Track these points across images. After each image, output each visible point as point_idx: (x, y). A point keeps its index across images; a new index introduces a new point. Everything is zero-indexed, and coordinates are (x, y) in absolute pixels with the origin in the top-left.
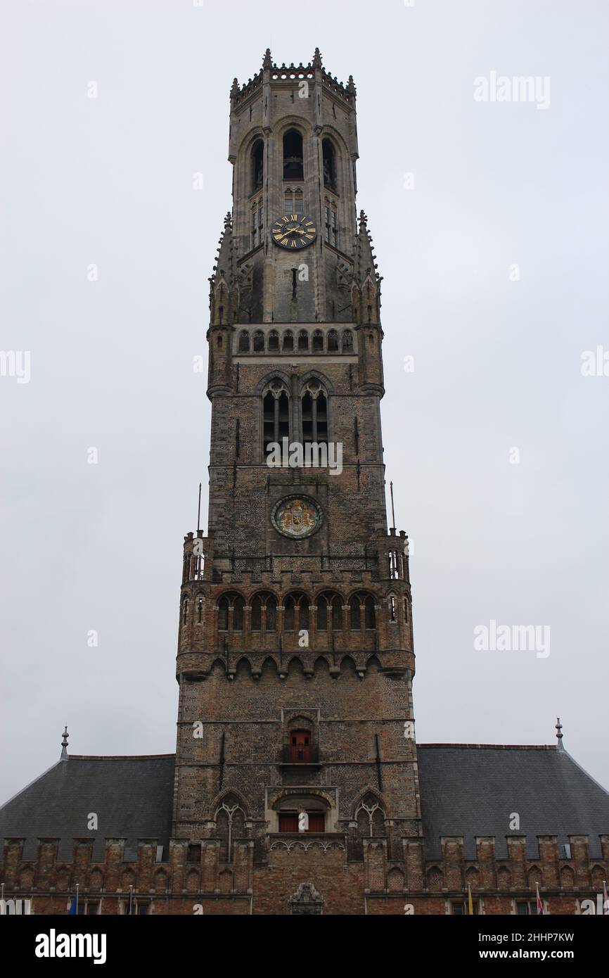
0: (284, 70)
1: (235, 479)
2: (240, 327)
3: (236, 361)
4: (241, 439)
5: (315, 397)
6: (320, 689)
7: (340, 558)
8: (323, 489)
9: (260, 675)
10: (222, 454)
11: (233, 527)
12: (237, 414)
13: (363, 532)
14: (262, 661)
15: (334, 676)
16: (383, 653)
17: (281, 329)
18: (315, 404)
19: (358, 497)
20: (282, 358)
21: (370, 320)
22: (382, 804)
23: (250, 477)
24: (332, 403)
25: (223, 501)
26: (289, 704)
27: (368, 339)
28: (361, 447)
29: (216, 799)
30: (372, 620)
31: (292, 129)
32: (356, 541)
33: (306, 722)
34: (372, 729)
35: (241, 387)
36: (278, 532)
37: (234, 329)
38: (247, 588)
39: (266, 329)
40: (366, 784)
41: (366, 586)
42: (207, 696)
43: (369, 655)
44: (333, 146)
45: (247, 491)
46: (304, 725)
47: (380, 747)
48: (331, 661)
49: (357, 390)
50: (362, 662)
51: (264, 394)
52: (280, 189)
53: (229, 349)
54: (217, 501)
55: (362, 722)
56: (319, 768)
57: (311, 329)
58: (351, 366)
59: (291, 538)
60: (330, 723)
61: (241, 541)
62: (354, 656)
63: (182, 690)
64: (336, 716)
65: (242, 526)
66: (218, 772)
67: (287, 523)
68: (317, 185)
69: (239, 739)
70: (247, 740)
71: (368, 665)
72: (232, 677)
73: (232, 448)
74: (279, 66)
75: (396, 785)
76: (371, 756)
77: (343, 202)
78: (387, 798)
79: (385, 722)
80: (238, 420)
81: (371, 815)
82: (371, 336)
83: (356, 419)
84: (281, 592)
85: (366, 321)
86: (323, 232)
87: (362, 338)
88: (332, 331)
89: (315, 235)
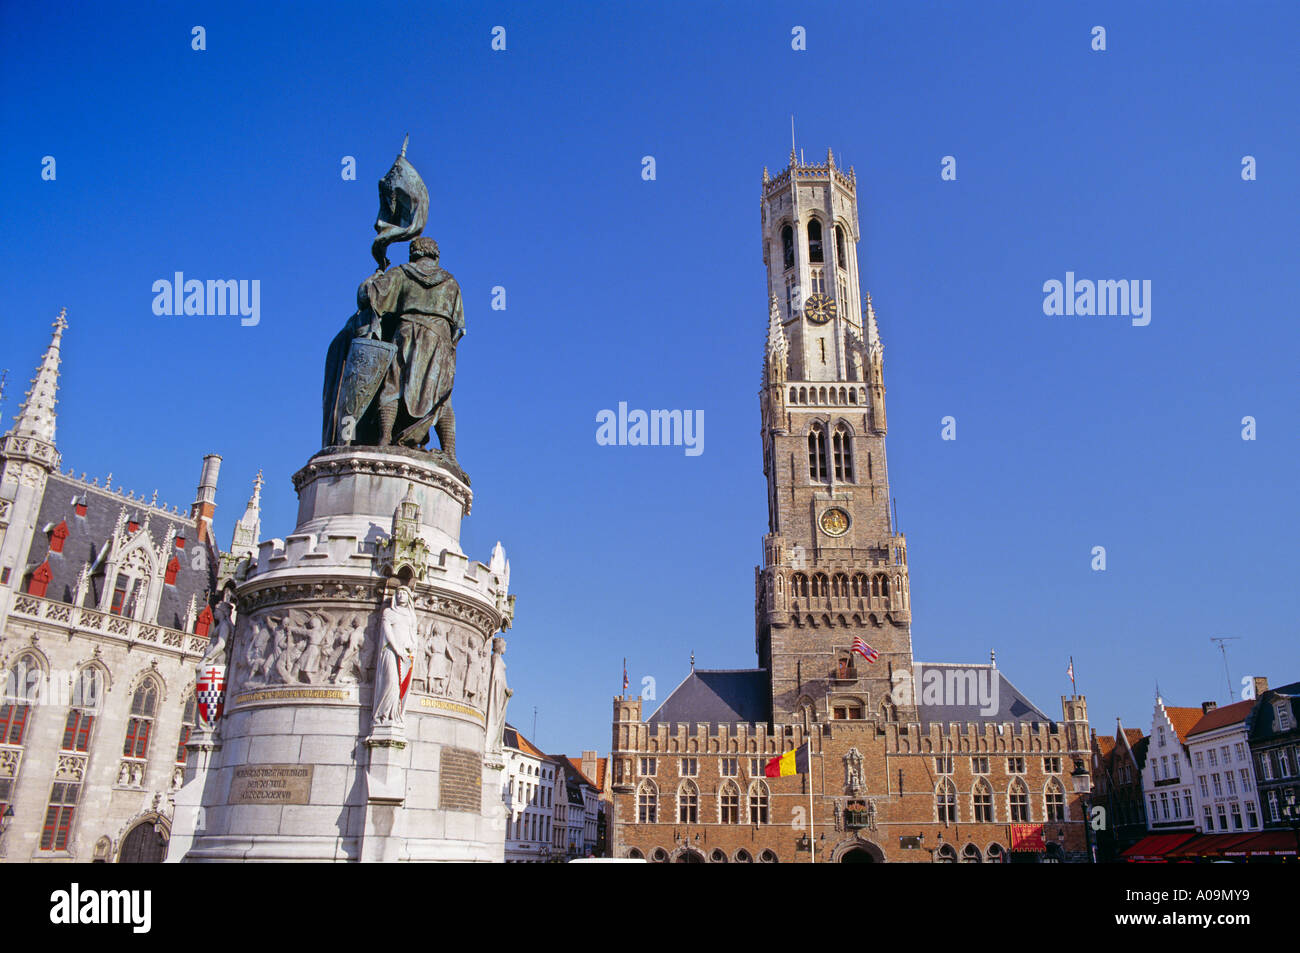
1: (794, 495)
2: (790, 386)
3: (788, 410)
4: (795, 467)
5: (842, 436)
6: (855, 634)
7: (863, 549)
8: (851, 503)
9: (819, 625)
10: (784, 478)
11: (794, 528)
12: (792, 450)
13: (877, 532)
14: (820, 617)
15: (864, 627)
16: (893, 613)
18: (842, 442)
19: (873, 508)
20: (820, 409)
21: (877, 382)
23: (803, 494)
24: (854, 441)
25: (787, 511)
26: (838, 644)
27: (876, 395)
28: (873, 473)
29: (797, 699)
30: (886, 592)
31: (814, 219)
32: (873, 538)
33: (848, 654)
34: (887, 658)
35: (792, 429)
36: (824, 532)
37: (785, 386)
38: (807, 571)
40: (884, 691)
41: (882, 570)
42: (787, 638)
43: (885, 615)
44: (841, 231)
45: (802, 504)
46: (847, 656)
47: (892, 669)
48: (862, 617)
49: (870, 434)
50: (880, 618)
51: (808, 434)
52: (808, 273)
53: (783, 402)
55: (882, 655)
56: (856, 681)
58: (864, 416)
59: (832, 536)
61: (801, 538)
62: (876, 615)
65: (800, 527)
66: (797, 684)
67: (829, 526)
69: (808, 665)
70: (813, 665)
71: (885, 619)
72: (802, 627)
73: (790, 474)
76: (887, 674)
77: (850, 279)
79: (894, 655)
80: (792, 453)
81: (887, 709)
82: (879, 394)
83: (869, 454)
84: (830, 575)
85: (874, 382)
86: (840, 308)
87: (871, 395)
88: (852, 389)
89: (835, 311)
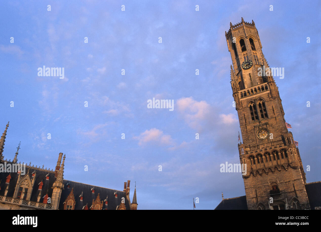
0: (235, 26)
1: (246, 128)
2: (240, 92)
3: (240, 100)
4: (246, 118)
5: (261, 103)
6: (277, 175)
7: (276, 142)
8: (268, 126)
9: (262, 174)
10: (242, 123)
11: (248, 140)
12: (244, 112)
13: (280, 134)
14: (261, 171)
15: (280, 171)
16: (291, 163)
17: (250, 89)
18: (262, 105)
19: (277, 125)
20: (252, 96)
21: (270, 81)
22: (298, 201)
23: (250, 127)
24: (266, 103)
25: (245, 134)
26: (270, 180)
27: (271, 86)
28: (275, 113)
29: (257, 205)
30: (286, 156)
31: (241, 39)
32: (279, 136)
33: (275, 183)
34: (292, 183)
35: (243, 106)
36: (259, 139)
37: (238, 93)
38: (254, 154)
39: (246, 90)
40: (293, 196)
41: (283, 147)
42: (250, 181)
43: (287, 165)
44: (252, 39)
45: (250, 130)
46: (275, 184)
47: (295, 187)
48: (278, 168)
49: (271, 99)
50: (286, 166)
51: (249, 106)
52: (242, 55)
53: (238, 97)
54: (244, 134)
55: (289, 181)
56: (280, 194)
57: (257, 87)
58: (268, 93)
59: (262, 140)
60: (281, 183)
61: (251, 143)
62: (284, 165)
63: (244, 181)
64: (282, 181)
65: (251, 139)
66: (256, 199)
67: (261, 136)
69: (260, 190)
70: (262, 190)
71: (288, 166)
72: (255, 176)
73: (244, 121)
74: (234, 25)
75: (301, 196)
76: (293, 190)
77: (258, 52)
78: (299, 199)
79: (295, 180)
80: (244, 114)
81: (296, 204)
82: (272, 85)
83: (272, 106)
84: (262, 153)
85: (269, 81)
86: (254, 62)
87: (269, 86)
88: (262, 86)
89: (252, 63)
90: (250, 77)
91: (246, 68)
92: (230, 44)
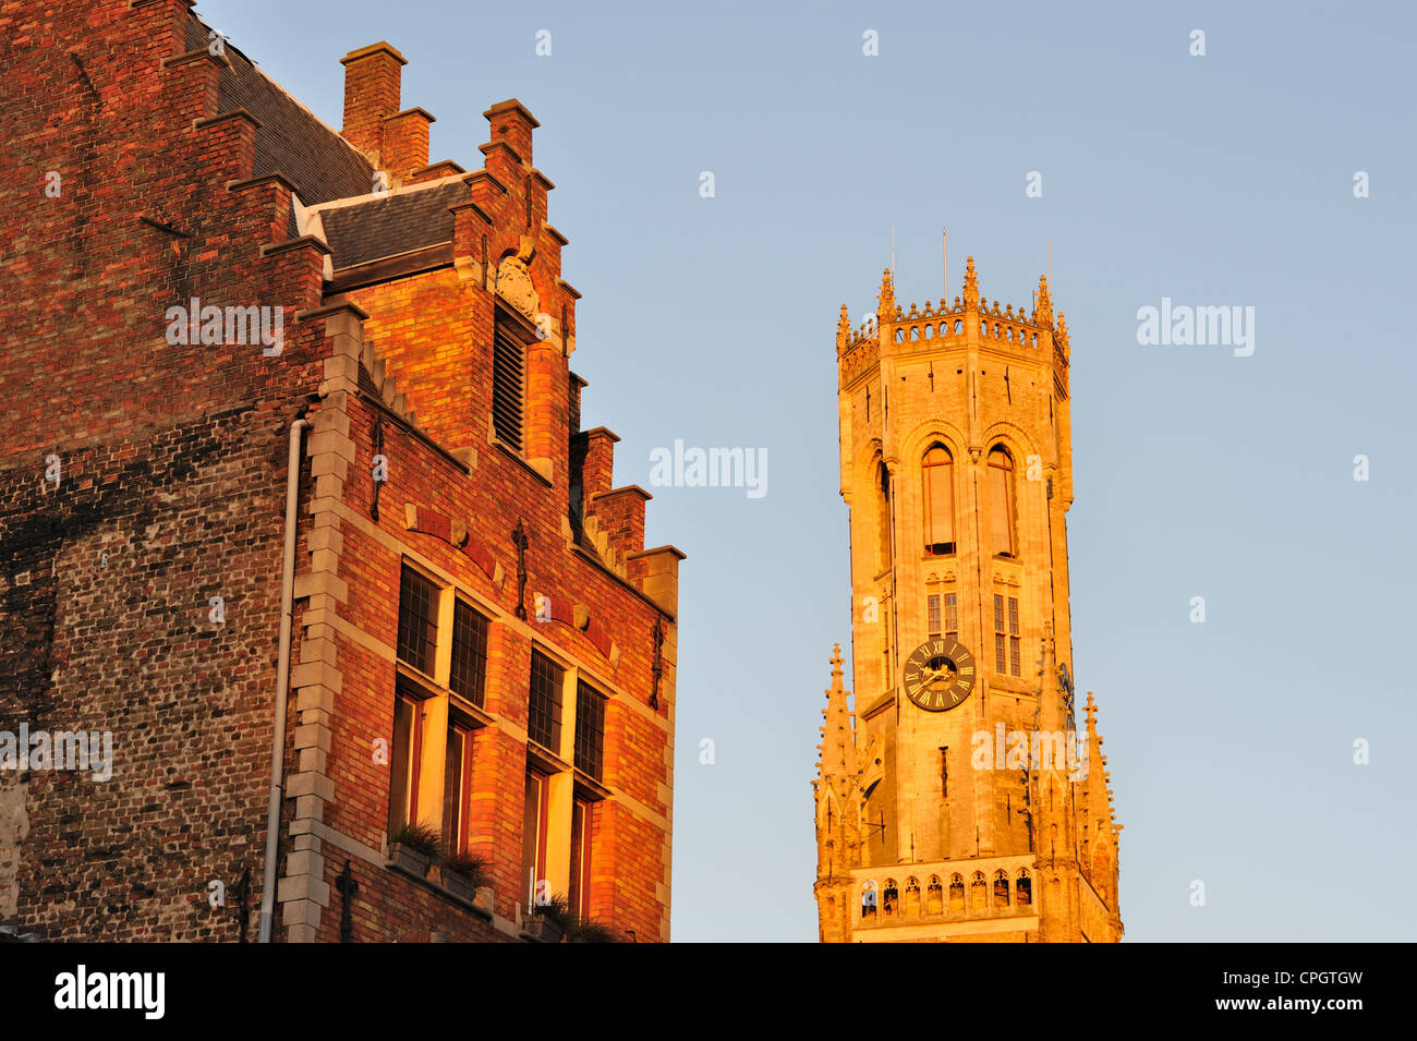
0: (914, 319)
2: (862, 876)
17: (924, 873)
20: (926, 928)
21: (1053, 853)
27: (1050, 887)
31: (935, 446)
37: (850, 881)
39: (900, 873)
44: (1010, 453)
52: (919, 579)
53: (846, 917)
57: (967, 870)
58: (1027, 935)
68: (975, 572)
77: (1030, 576)
82: (1057, 881)
85: (1047, 853)
86: (985, 668)
87: (1043, 886)
88: (1000, 871)
89: (972, 679)
90: (945, 776)
91: (925, 699)
92: (856, 440)
